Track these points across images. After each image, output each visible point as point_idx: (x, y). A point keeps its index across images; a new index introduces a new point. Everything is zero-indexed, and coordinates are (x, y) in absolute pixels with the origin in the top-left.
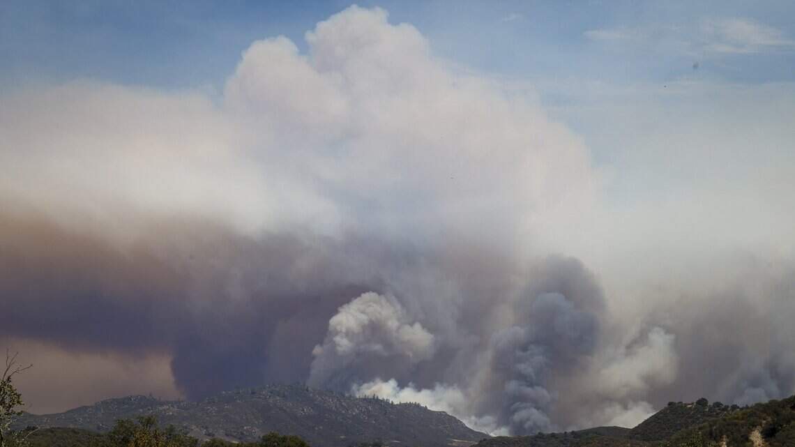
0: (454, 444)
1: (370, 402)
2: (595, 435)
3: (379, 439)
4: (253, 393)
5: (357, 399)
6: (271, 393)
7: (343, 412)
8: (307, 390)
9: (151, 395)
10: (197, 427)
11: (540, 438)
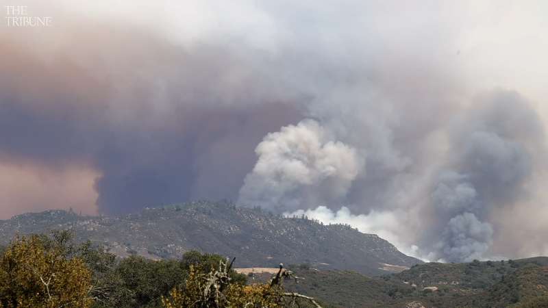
0: (385, 269)
1: (299, 222)
2: (534, 265)
3: (306, 261)
4: (178, 210)
5: (285, 219)
6: (197, 210)
7: (271, 231)
8: (234, 208)
9: (71, 209)
10: (119, 243)
11: (476, 266)
